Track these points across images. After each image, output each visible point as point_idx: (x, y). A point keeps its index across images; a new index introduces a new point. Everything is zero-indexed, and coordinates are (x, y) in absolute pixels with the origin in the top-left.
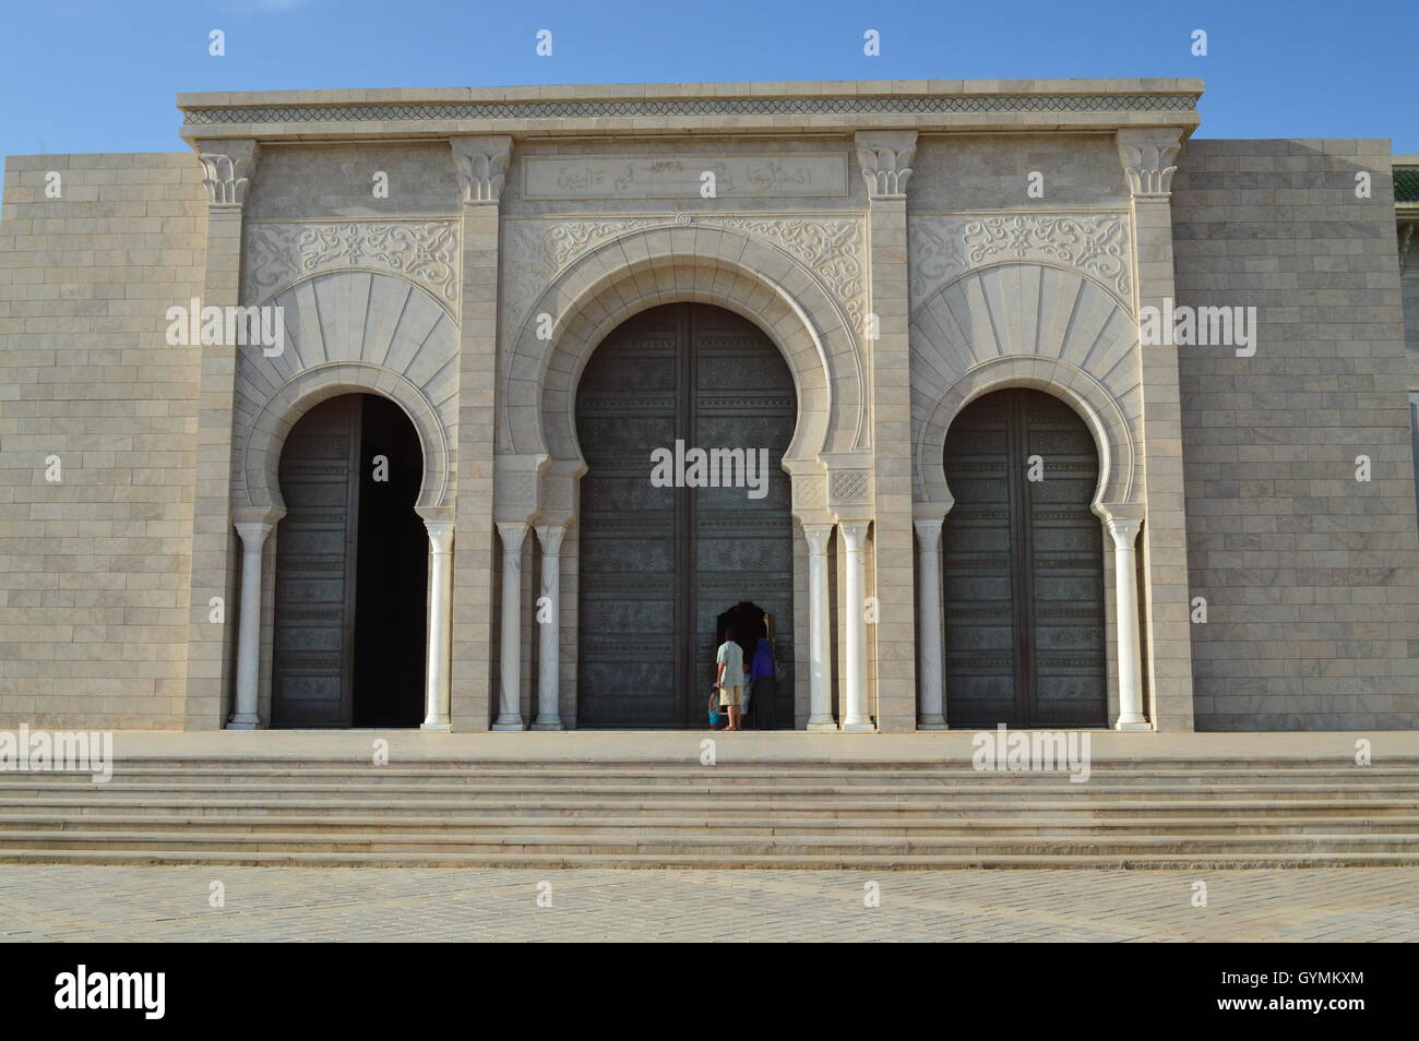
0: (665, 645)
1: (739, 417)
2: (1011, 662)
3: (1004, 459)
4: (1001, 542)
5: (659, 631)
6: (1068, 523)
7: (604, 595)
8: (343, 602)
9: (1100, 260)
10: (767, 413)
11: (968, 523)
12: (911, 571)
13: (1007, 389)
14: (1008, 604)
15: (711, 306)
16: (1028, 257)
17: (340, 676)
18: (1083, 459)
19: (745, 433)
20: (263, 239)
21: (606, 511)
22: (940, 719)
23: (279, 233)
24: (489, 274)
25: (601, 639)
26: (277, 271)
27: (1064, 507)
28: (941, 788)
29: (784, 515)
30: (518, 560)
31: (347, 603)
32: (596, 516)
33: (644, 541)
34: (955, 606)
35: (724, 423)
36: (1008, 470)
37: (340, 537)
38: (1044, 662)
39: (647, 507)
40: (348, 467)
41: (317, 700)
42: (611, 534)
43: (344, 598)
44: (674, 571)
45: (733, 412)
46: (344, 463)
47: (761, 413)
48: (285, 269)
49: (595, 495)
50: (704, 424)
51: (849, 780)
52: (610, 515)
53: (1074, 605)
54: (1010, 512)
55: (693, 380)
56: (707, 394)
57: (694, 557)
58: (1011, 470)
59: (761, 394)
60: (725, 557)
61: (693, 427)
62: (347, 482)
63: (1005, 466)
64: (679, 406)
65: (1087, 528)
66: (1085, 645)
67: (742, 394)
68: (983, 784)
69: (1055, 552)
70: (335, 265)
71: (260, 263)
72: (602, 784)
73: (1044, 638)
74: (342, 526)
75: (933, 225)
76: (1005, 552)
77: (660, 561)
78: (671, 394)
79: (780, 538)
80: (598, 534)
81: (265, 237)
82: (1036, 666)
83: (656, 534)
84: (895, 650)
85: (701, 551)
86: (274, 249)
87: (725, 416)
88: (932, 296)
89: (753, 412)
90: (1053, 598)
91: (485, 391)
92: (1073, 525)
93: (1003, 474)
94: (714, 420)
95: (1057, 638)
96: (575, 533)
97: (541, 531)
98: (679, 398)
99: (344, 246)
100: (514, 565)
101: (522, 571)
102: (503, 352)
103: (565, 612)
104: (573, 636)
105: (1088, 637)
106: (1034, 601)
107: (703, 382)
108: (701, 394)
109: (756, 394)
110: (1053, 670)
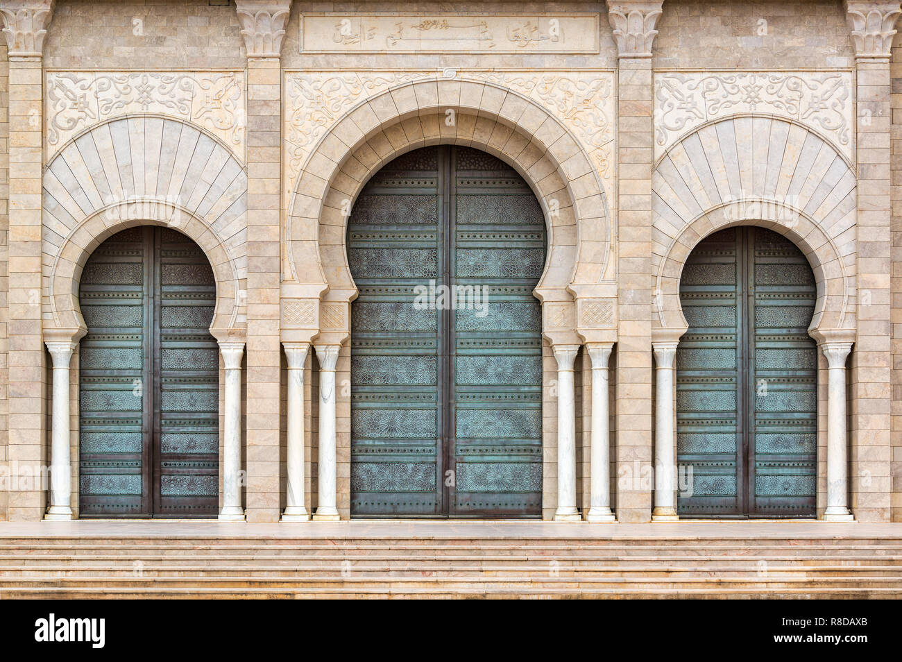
0: (428, 448)
1: (494, 248)
2: (734, 464)
3: (732, 288)
4: (729, 360)
5: (423, 435)
6: (787, 345)
7: (372, 405)
8: (142, 411)
9: (822, 115)
10: (521, 245)
11: (699, 344)
12: (650, 386)
13: (738, 226)
14: (733, 415)
15: (470, 148)
16: (758, 111)
17: (141, 474)
18: (804, 289)
19: (500, 263)
20: (61, 85)
21: (374, 332)
22: (673, 511)
23: (76, 82)
24: (272, 121)
25: (371, 442)
26: (76, 117)
27: (785, 331)
28: (696, 557)
29: (537, 335)
30: (302, 374)
31: (145, 411)
32: (365, 336)
33: (409, 358)
34: (685, 416)
35: (481, 254)
36: (736, 299)
37: (137, 353)
38: (763, 464)
39: (412, 328)
40: (142, 292)
41: (121, 495)
42: (380, 352)
43: (142, 408)
44: (436, 384)
45: (489, 245)
46: (138, 288)
47: (514, 245)
48: (84, 114)
49: (364, 317)
50: (463, 255)
51: (628, 552)
52: (378, 335)
53: (789, 416)
54: (736, 335)
55: (453, 214)
56: (466, 228)
57: (453, 371)
58: (739, 298)
59: (515, 228)
60: (481, 372)
61: (453, 258)
62: (142, 305)
63: (734, 295)
64: (440, 239)
65: (804, 349)
66: (800, 450)
67: (497, 228)
68: (726, 555)
69: (776, 370)
70: (128, 110)
71: (59, 108)
72: (445, 555)
73: (763, 444)
74: (138, 344)
75: (674, 81)
76: (731, 370)
77: (424, 375)
78: (433, 228)
79: (530, 355)
80: (367, 351)
81: (62, 85)
82: (756, 468)
83: (420, 352)
84: (635, 453)
85: (460, 367)
86: (72, 96)
87: (481, 248)
88: (674, 146)
89: (508, 245)
90: (773, 409)
91: (271, 227)
92: (792, 346)
93: (731, 302)
94: (472, 251)
95: (776, 443)
96: (348, 351)
97: (320, 351)
98: (440, 231)
99: (135, 94)
100: (298, 379)
101: (304, 385)
102: (287, 192)
103: (340, 419)
104: (347, 440)
105: (801, 442)
106: (755, 412)
107: (462, 218)
108: (459, 228)
109: (509, 228)
110: (770, 471)
